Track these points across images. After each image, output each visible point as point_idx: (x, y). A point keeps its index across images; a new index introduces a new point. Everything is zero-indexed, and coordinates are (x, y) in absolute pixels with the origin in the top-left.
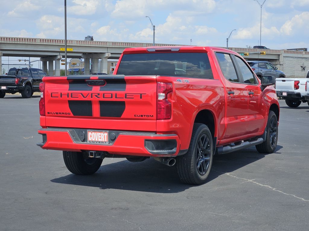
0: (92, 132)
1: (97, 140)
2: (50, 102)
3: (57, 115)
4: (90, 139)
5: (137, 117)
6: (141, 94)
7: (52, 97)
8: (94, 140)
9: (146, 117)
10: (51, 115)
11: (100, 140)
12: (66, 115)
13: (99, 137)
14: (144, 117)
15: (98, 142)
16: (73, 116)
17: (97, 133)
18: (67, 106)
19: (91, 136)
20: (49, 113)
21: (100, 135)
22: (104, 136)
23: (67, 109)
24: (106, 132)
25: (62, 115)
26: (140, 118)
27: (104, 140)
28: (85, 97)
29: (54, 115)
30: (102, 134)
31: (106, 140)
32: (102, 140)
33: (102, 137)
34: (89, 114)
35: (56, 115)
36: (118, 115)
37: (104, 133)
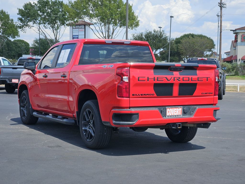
0: (170, 109)
1: (173, 114)
2: (136, 85)
3: (142, 96)
4: (168, 114)
5: (204, 95)
6: (207, 78)
7: (139, 80)
8: (170, 115)
9: (208, 95)
10: (136, 96)
11: (175, 114)
12: (150, 96)
13: (175, 112)
14: (207, 95)
15: (174, 116)
16: (156, 96)
17: (174, 109)
18: (152, 88)
19: (169, 112)
20: (133, 95)
21: (176, 110)
22: (179, 110)
23: (151, 90)
24: (181, 107)
25: (146, 96)
26: (205, 95)
27: (178, 114)
28: (169, 80)
29: (139, 96)
30: (177, 109)
31: (180, 114)
32: (177, 114)
33: (177, 112)
34: (170, 94)
35: (140, 96)
36: (191, 94)
37: (179, 108)
